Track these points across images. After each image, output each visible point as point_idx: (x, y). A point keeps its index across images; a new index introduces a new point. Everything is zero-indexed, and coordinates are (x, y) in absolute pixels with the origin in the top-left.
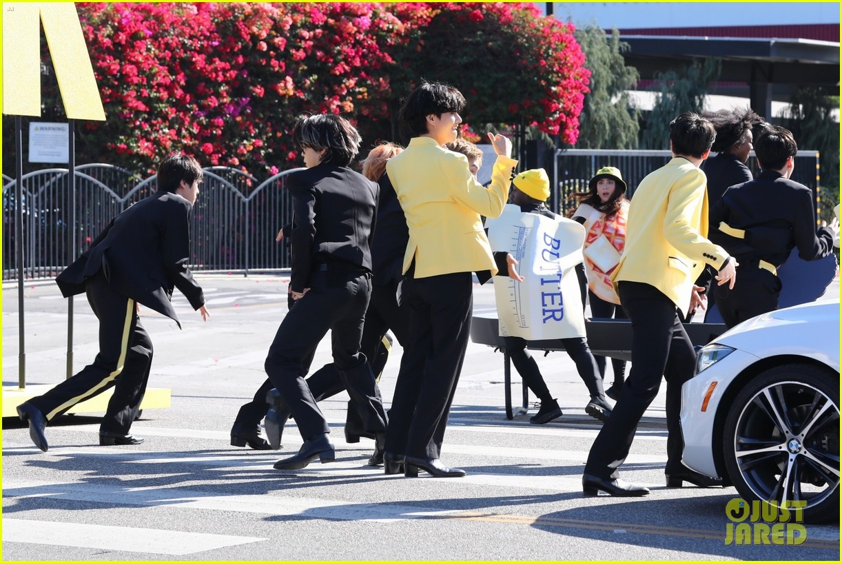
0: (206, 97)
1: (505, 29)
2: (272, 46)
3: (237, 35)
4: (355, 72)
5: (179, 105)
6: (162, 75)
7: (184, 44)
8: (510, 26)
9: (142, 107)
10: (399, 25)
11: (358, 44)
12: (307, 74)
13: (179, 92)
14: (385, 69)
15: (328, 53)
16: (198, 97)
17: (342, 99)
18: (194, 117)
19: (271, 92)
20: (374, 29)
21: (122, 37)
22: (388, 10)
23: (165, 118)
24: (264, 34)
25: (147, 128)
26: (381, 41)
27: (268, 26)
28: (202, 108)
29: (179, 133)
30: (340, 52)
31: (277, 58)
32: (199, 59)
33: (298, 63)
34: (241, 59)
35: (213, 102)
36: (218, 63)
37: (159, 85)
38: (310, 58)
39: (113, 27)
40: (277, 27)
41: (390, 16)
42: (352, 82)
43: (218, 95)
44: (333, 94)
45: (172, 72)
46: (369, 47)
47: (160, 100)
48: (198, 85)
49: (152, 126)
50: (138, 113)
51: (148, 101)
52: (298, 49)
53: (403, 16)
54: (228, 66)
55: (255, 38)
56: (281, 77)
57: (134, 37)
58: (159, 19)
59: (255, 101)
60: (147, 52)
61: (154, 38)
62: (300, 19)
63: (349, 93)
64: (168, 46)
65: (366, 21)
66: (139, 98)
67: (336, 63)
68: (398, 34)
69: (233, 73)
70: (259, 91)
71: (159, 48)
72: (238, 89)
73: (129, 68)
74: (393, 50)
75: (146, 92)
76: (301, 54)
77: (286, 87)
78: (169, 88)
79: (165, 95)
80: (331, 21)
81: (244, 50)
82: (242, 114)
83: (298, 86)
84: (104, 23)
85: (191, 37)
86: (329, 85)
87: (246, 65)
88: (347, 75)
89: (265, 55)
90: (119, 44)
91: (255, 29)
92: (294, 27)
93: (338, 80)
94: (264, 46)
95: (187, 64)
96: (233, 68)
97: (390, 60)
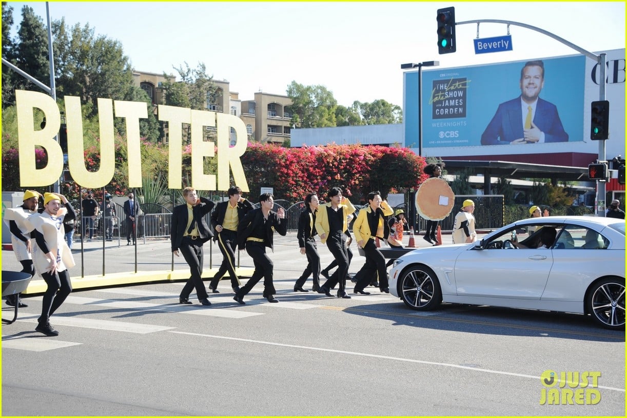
0: (313, 180)
1: (404, 159)
2: (333, 165)
3: (323, 162)
4: (359, 172)
5: (305, 182)
6: (300, 174)
7: (307, 165)
8: (405, 158)
9: (294, 183)
10: (372, 158)
11: (360, 164)
12: (344, 173)
13: (305, 179)
14: (368, 171)
15: (350, 167)
16: (311, 180)
17: (355, 180)
18: (310, 186)
19: (333, 178)
20: (365, 160)
21: (288, 162)
22: (369, 154)
23: (301, 186)
24: (331, 161)
25: (295, 189)
26: (367, 163)
27: (332, 159)
28: (312, 183)
29: (305, 190)
30: (354, 167)
31: (336, 168)
32: (311, 169)
33: (341, 170)
34: (324, 169)
35: (316, 181)
36: (317, 170)
37: (299, 176)
38: (345, 168)
39: (285, 159)
40: (335, 159)
41: (369, 155)
42: (358, 175)
43: (317, 179)
44: (352, 179)
45: (303, 172)
46: (363, 165)
47: (299, 181)
48: (311, 176)
49: (297, 188)
50: (293, 185)
51: (296, 181)
52: (341, 165)
53: (374, 156)
54: (320, 171)
55: (328, 163)
56: (336, 174)
57: (292, 162)
58: (299, 157)
59: (328, 181)
60: (295, 167)
61: (298, 162)
62: (342, 157)
63: (357, 178)
64: (302, 165)
65: (362, 158)
66: (293, 180)
67: (353, 170)
68: (372, 161)
69: (321, 173)
70: (330, 178)
71: (299, 166)
72: (323, 178)
73: (290, 172)
74: (371, 166)
75: (295, 179)
76: (342, 167)
77: (338, 177)
78: (302, 177)
79: (301, 179)
80: (351, 157)
81: (325, 166)
82: (324, 185)
83: (341, 176)
84: (282, 158)
85: (309, 162)
86: (351, 176)
87: (326, 171)
88: (356, 173)
89: (332, 167)
90: (287, 164)
91: (328, 160)
92: (340, 159)
93: (354, 175)
94: (331, 165)
95: (307, 170)
96: (321, 171)
97: (369, 169)
